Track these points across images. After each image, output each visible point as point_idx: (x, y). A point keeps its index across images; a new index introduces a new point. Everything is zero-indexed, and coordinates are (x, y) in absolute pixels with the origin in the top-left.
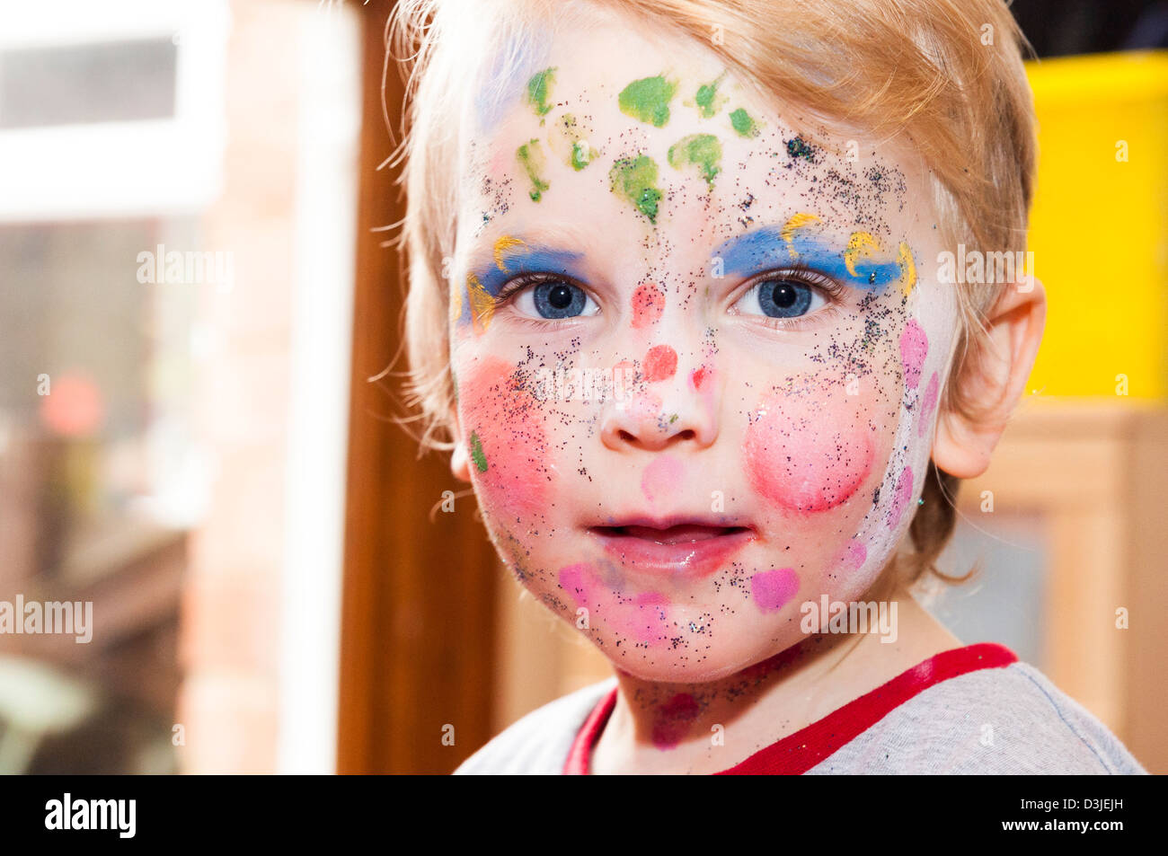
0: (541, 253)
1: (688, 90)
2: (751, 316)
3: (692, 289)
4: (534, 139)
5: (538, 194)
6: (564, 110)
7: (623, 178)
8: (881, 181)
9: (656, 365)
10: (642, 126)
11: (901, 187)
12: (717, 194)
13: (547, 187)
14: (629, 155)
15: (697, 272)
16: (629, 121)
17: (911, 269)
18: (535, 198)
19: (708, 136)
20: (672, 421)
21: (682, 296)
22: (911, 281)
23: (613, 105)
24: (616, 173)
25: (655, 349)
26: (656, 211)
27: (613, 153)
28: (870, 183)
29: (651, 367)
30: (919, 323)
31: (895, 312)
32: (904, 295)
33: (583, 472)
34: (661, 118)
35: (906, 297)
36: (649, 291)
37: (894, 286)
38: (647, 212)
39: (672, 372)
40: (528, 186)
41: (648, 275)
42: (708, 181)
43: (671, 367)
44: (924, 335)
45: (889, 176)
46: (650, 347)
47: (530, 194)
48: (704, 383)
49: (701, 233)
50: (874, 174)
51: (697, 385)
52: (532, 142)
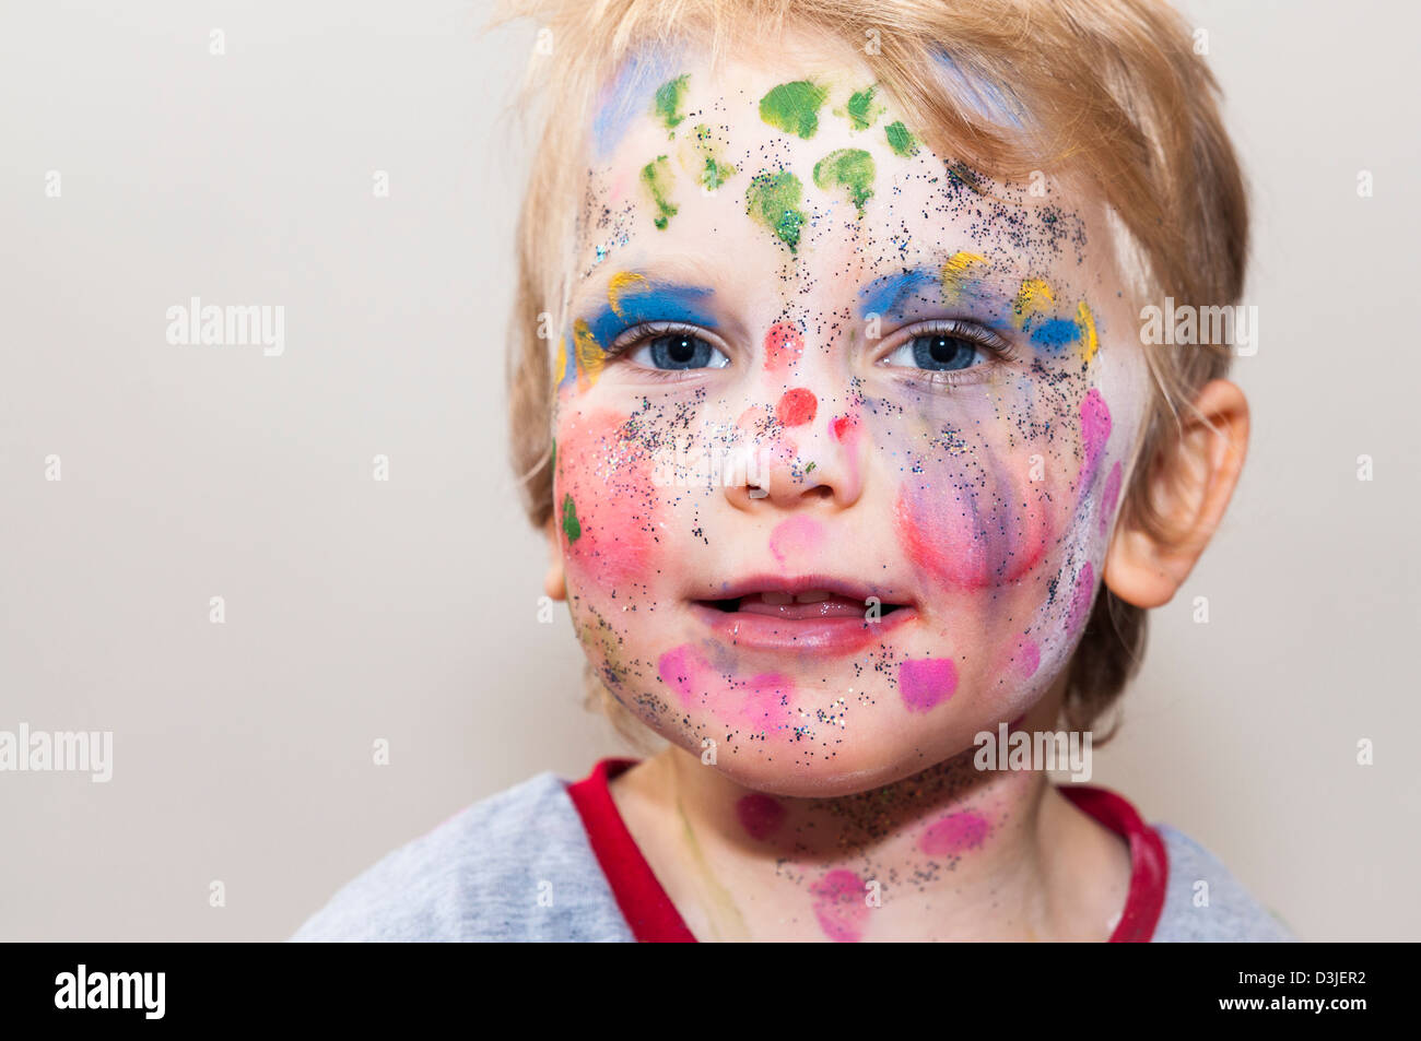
0: (663, 291)
1: (839, 97)
2: (904, 368)
3: (836, 332)
4: (662, 155)
5: (665, 220)
6: (697, 120)
7: (761, 199)
8: (1057, 225)
9: (791, 409)
10: (786, 138)
11: (1080, 238)
12: (868, 221)
13: (674, 211)
14: (770, 170)
15: (841, 312)
16: (772, 131)
17: (1092, 334)
18: (661, 225)
19: (860, 152)
20: (808, 470)
21: (824, 338)
22: (1092, 345)
23: (754, 113)
24: (754, 191)
25: (791, 392)
26: (797, 237)
27: (751, 170)
28: (1043, 225)
29: (786, 411)
30: (1102, 395)
31: (1074, 378)
32: (1084, 361)
33: (698, 532)
34: (808, 127)
35: (1086, 363)
36: (786, 330)
37: (1072, 348)
38: (786, 238)
39: (811, 418)
40: (654, 212)
41: (785, 312)
42: (858, 207)
43: (810, 412)
44: (1107, 410)
45: (1067, 221)
46: (785, 390)
47: (656, 221)
48: (848, 433)
49: (848, 268)
50: (1047, 215)
51: (839, 435)
52: (659, 159)
